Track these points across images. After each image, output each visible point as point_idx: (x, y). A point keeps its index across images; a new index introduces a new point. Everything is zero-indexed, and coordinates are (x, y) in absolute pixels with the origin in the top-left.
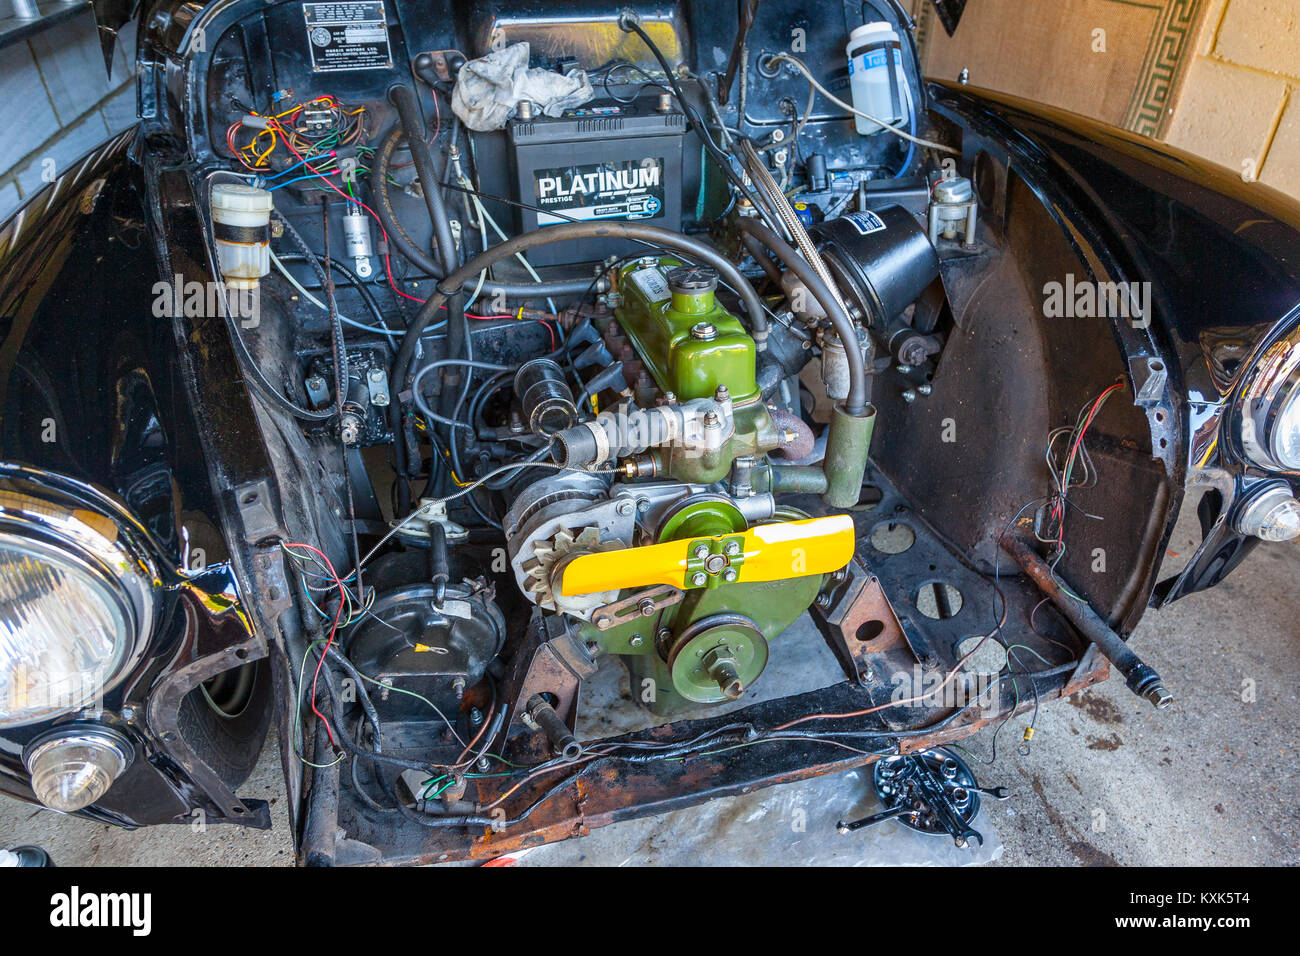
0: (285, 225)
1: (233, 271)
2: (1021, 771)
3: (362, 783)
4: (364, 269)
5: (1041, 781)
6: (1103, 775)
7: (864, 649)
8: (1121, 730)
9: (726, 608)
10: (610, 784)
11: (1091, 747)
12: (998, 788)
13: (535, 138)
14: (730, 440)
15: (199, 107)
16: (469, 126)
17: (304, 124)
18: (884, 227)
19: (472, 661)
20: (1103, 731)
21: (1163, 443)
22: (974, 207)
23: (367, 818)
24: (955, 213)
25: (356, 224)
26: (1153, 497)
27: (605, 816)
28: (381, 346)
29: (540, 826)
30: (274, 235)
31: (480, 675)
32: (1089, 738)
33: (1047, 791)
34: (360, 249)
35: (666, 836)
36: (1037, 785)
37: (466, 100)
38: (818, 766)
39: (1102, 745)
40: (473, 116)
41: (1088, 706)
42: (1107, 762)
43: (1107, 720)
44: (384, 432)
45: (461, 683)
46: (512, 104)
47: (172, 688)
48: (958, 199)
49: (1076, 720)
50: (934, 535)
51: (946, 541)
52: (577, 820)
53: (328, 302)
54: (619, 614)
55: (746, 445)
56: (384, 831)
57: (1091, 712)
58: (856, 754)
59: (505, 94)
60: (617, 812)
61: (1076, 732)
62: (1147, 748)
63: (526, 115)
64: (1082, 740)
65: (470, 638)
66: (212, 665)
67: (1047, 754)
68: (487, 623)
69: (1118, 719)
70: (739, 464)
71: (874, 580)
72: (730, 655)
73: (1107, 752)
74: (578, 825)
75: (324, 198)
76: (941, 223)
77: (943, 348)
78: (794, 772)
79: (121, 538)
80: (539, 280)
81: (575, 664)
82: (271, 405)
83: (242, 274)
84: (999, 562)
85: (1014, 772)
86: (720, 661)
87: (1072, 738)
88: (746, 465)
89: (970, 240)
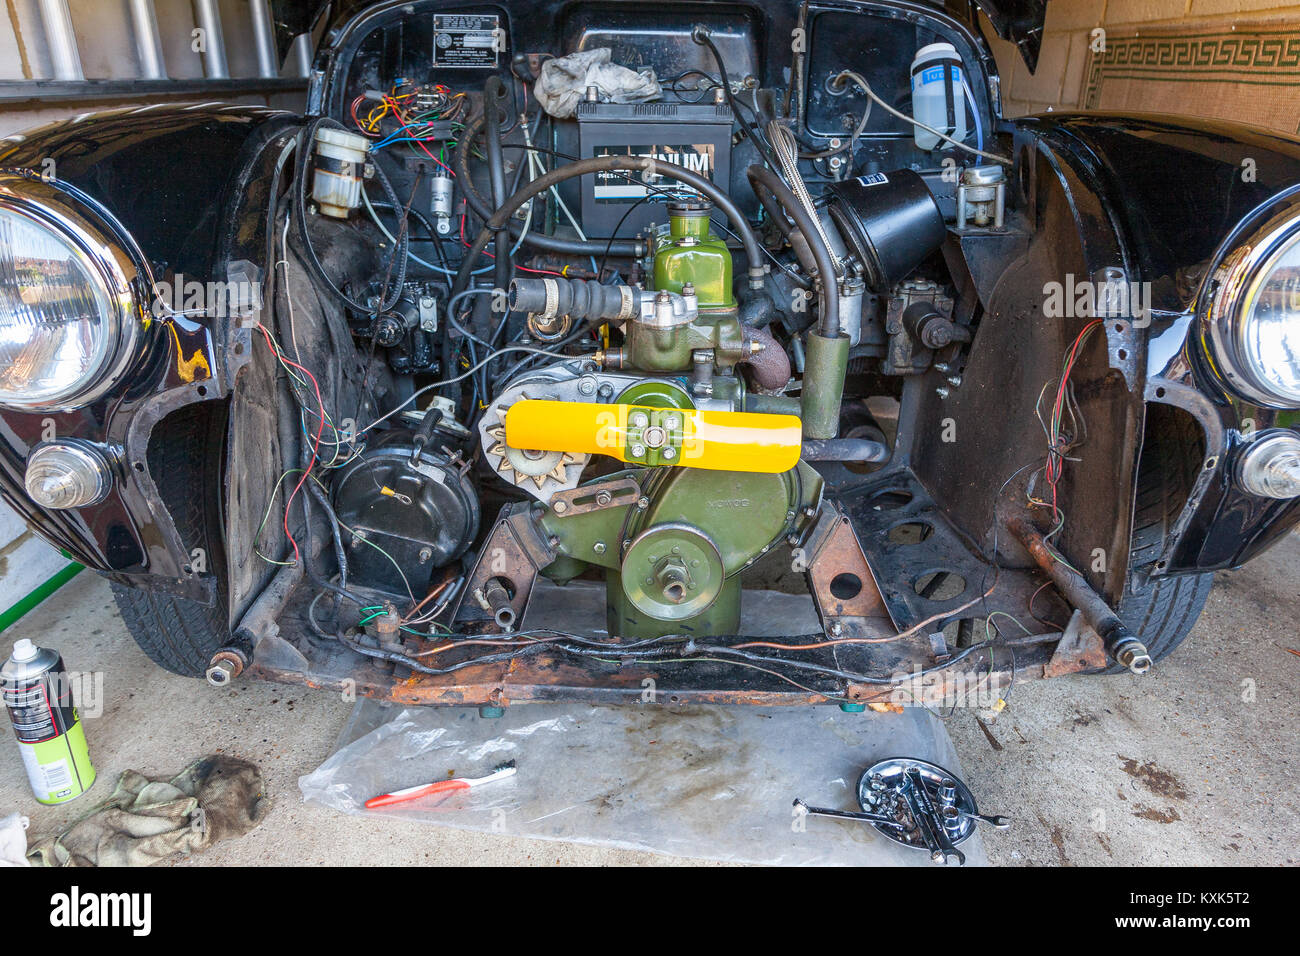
0: (376, 171)
1: (326, 197)
2: (1041, 821)
3: (318, 620)
4: (444, 227)
5: (1064, 834)
6: (1144, 844)
7: (839, 608)
8: (1181, 807)
9: (684, 518)
10: (541, 668)
11: (1137, 815)
12: (998, 817)
13: (597, 117)
14: (685, 326)
15: (340, 89)
16: (548, 112)
17: (415, 105)
18: (887, 181)
19: (443, 536)
20: (1158, 803)
21: (1122, 354)
22: (1001, 188)
23: (310, 642)
24: (983, 194)
25: (442, 185)
26: (1124, 425)
27: (525, 687)
28: (442, 286)
29: (462, 684)
30: (366, 175)
31: (449, 553)
32: (1137, 806)
33: (1067, 844)
34: (441, 206)
35: (622, 796)
36: (1057, 835)
37: (546, 86)
38: (755, 692)
39: (1153, 815)
40: (552, 103)
41: (1146, 777)
42: (1154, 833)
43: (1166, 794)
44: (431, 361)
45: (426, 553)
46: (583, 91)
47: (146, 414)
48: (987, 180)
49: (1125, 786)
50: (953, 531)
51: (962, 533)
52: (498, 685)
53: (400, 240)
54: (577, 502)
55: (704, 338)
56: (321, 655)
57: (1149, 783)
58: (799, 690)
59: (579, 84)
60: (538, 687)
61: (1122, 797)
62: (1211, 829)
63: (593, 98)
64: (1128, 806)
65: (440, 507)
66: (178, 397)
67: (1079, 810)
68: (463, 504)
69: (1182, 796)
70: (696, 357)
71: (845, 521)
72: (681, 564)
73: (1157, 824)
74: (498, 690)
75: (422, 166)
76: (969, 206)
77: (973, 337)
78: (726, 692)
79: (135, 281)
80: (584, 239)
81: (532, 549)
82: (319, 286)
83: (332, 200)
84: (1011, 551)
85: (1033, 819)
86: (669, 568)
87: (1116, 801)
88: (703, 358)
89: (999, 223)
